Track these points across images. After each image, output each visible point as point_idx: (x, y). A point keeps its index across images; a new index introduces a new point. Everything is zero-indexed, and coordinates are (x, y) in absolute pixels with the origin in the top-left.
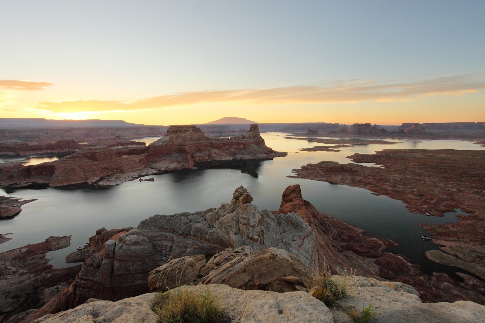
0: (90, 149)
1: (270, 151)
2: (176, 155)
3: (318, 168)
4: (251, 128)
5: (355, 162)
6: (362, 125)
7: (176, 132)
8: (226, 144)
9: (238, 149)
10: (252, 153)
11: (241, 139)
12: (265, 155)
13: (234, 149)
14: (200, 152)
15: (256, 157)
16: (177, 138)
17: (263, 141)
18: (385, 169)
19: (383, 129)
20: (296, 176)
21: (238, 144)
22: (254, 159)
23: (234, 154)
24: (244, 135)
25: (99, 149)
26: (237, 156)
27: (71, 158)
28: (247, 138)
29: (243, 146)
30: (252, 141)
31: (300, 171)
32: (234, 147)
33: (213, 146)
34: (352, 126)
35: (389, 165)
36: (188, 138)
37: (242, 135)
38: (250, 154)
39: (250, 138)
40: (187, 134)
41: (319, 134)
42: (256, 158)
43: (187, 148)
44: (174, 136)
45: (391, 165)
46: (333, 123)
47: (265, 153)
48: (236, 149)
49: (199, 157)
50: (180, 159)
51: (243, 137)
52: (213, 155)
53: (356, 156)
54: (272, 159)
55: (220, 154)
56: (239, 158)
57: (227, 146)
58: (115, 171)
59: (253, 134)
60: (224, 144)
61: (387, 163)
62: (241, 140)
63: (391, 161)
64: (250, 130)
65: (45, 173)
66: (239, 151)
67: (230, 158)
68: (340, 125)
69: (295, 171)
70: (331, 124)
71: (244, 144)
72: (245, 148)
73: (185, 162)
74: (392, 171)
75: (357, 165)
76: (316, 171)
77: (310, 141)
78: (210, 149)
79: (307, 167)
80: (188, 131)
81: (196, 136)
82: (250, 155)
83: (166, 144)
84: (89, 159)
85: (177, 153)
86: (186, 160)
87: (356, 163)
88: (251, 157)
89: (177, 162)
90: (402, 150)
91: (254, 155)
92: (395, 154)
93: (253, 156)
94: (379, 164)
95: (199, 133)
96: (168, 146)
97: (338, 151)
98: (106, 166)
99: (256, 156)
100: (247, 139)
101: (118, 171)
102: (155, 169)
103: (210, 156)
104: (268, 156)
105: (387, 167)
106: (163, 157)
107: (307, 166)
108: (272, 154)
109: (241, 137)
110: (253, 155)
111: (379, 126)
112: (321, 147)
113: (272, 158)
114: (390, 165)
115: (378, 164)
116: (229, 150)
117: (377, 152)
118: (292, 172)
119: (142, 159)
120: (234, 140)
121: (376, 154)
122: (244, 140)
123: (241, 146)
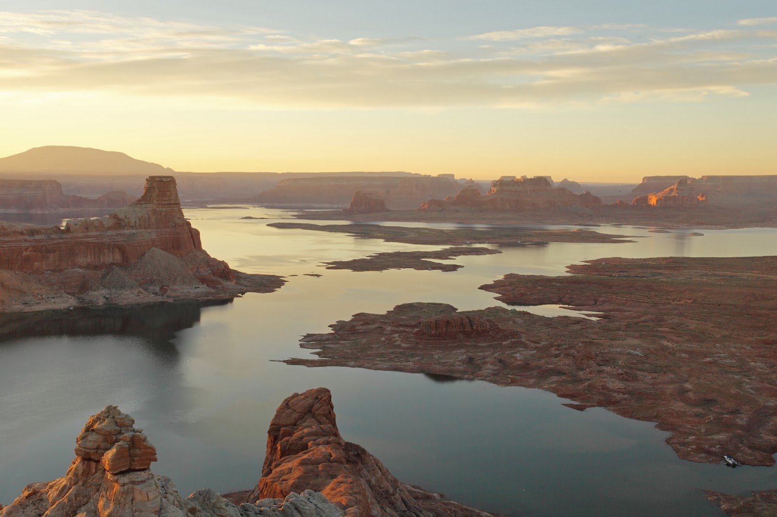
1: (222, 271)
3: (389, 328)
4: (149, 190)
5: (508, 304)
6: (525, 181)
8: (48, 251)
9: (96, 267)
10: (152, 282)
11: (109, 228)
12: (203, 289)
13: (80, 267)
15: (168, 297)
17: (194, 236)
18: (598, 322)
19: (588, 194)
20: (316, 357)
21: (98, 248)
22: (162, 303)
23: (84, 287)
24: (121, 216)
26: (96, 293)
28: (132, 227)
29: (118, 257)
30: (154, 236)
31: (328, 340)
32: (81, 260)
34: (495, 184)
35: (610, 310)
37: (115, 217)
38: (145, 283)
39: (144, 224)
41: (388, 211)
42: (171, 300)
45: (618, 310)
46: (434, 174)
47: (203, 280)
48: (88, 267)
51: (119, 223)
53: (511, 284)
54: (230, 300)
56: (101, 302)
57: (51, 256)
59: (155, 212)
60: (42, 251)
61: (604, 302)
62: (110, 233)
63: (614, 296)
64: (146, 199)
66: (104, 277)
67: (66, 302)
68: (456, 182)
69: (310, 340)
70: (428, 178)
71: (122, 250)
72: (125, 264)
74: (619, 329)
75: (514, 311)
76: (383, 339)
77: (362, 232)
79: (354, 326)
82: (146, 290)
87: (510, 308)
88: (149, 298)
90: (645, 260)
91: (161, 288)
92: (625, 274)
93: (156, 294)
94: (580, 307)
97: (454, 268)
99: (169, 292)
100: (134, 231)
104: (214, 291)
105: (604, 317)
107: (352, 320)
108: (231, 284)
109: (108, 222)
110: (158, 289)
111: (574, 184)
112: (398, 254)
113: (227, 297)
114: (613, 310)
115: (578, 307)
116: (60, 271)
117: (573, 268)
118: (302, 346)
120: (80, 235)
121: (569, 274)
122: (121, 235)
123: (109, 258)
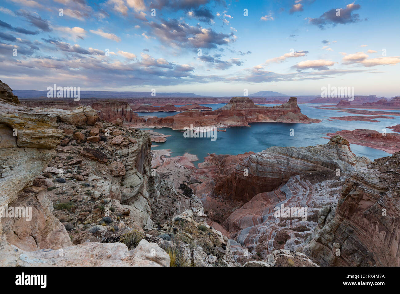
0: (189, 111)
1: (305, 118)
2: (235, 116)
4: (290, 100)
7: (237, 102)
8: (269, 111)
9: (278, 115)
10: (289, 119)
11: (281, 108)
12: (301, 121)
14: (251, 115)
16: (237, 106)
17: (299, 110)
21: (279, 111)
23: (276, 119)
24: (284, 105)
25: (194, 110)
26: (278, 120)
27: (180, 115)
28: (286, 107)
29: (282, 113)
30: (290, 109)
32: (275, 113)
33: (260, 112)
36: (244, 106)
38: (288, 118)
39: (288, 107)
40: (244, 103)
41: (351, 105)
43: (243, 113)
44: (235, 104)
47: (301, 119)
48: (276, 115)
49: (251, 119)
50: (239, 119)
51: (283, 107)
52: (260, 118)
53: (399, 127)
55: (265, 118)
56: (279, 122)
57: (270, 112)
58: (202, 124)
59: (291, 104)
60: (268, 111)
64: (289, 102)
65: (168, 122)
66: (280, 117)
67: (272, 121)
69: (330, 134)
72: (284, 114)
73: (242, 122)
78: (258, 114)
80: (244, 101)
81: (249, 105)
83: (230, 109)
84: (189, 116)
85: (237, 115)
86: (242, 121)
88: (288, 122)
89: (237, 121)
93: (290, 121)
95: (251, 103)
96: (231, 111)
98: (198, 120)
99: (293, 121)
101: (204, 124)
102: (224, 124)
103: (257, 118)
104: (303, 121)
106: (228, 117)
108: (307, 120)
109: (281, 106)
116: (271, 115)
119: (216, 118)
120: (275, 108)
122: (284, 109)
123: (280, 113)
